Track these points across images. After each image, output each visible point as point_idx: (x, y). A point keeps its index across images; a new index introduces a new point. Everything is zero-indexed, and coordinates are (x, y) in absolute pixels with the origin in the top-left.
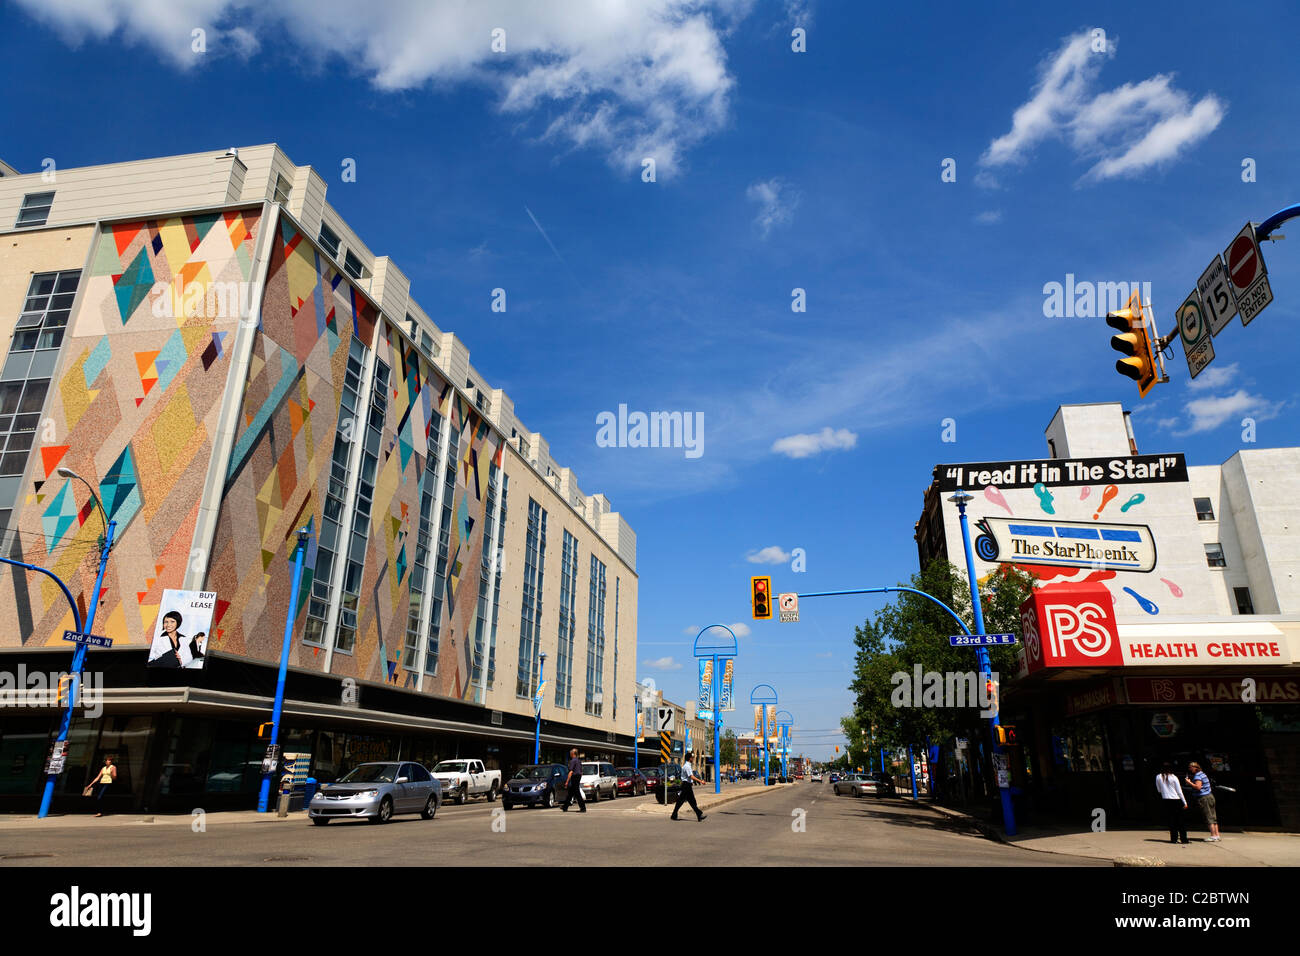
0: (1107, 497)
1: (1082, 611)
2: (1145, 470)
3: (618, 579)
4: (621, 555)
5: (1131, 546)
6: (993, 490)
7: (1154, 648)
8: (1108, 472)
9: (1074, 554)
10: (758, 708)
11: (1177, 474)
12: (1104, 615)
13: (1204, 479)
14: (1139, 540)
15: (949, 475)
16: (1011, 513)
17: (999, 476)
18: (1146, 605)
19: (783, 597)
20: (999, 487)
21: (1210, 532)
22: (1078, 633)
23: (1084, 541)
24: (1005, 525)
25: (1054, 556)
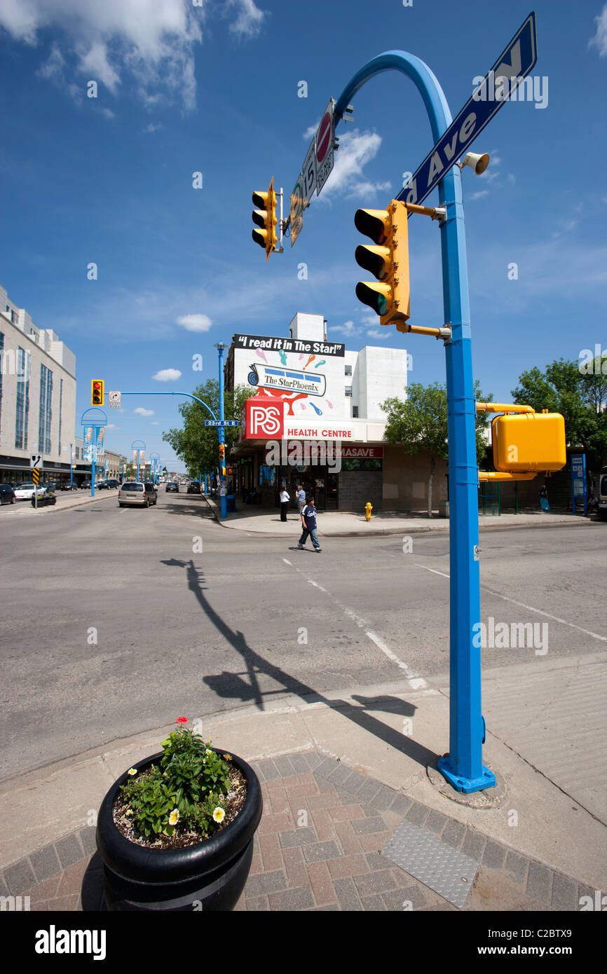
0: (310, 360)
1: (268, 411)
2: (329, 350)
3: (62, 380)
4: (64, 367)
5: (316, 384)
6: (260, 350)
7: (299, 431)
8: (312, 348)
9: (292, 385)
10: (135, 452)
11: (340, 353)
12: (279, 414)
13: (351, 357)
14: (320, 382)
15: (240, 340)
16: (267, 362)
17: (264, 344)
18: (317, 411)
19: (111, 394)
20: (264, 349)
21: (348, 381)
22: (265, 422)
23: (297, 380)
24: (263, 368)
25: (283, 386)
